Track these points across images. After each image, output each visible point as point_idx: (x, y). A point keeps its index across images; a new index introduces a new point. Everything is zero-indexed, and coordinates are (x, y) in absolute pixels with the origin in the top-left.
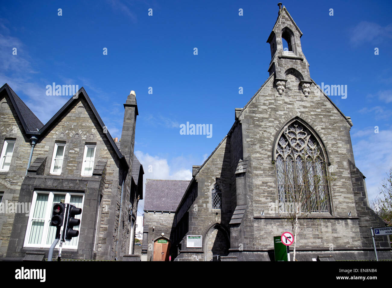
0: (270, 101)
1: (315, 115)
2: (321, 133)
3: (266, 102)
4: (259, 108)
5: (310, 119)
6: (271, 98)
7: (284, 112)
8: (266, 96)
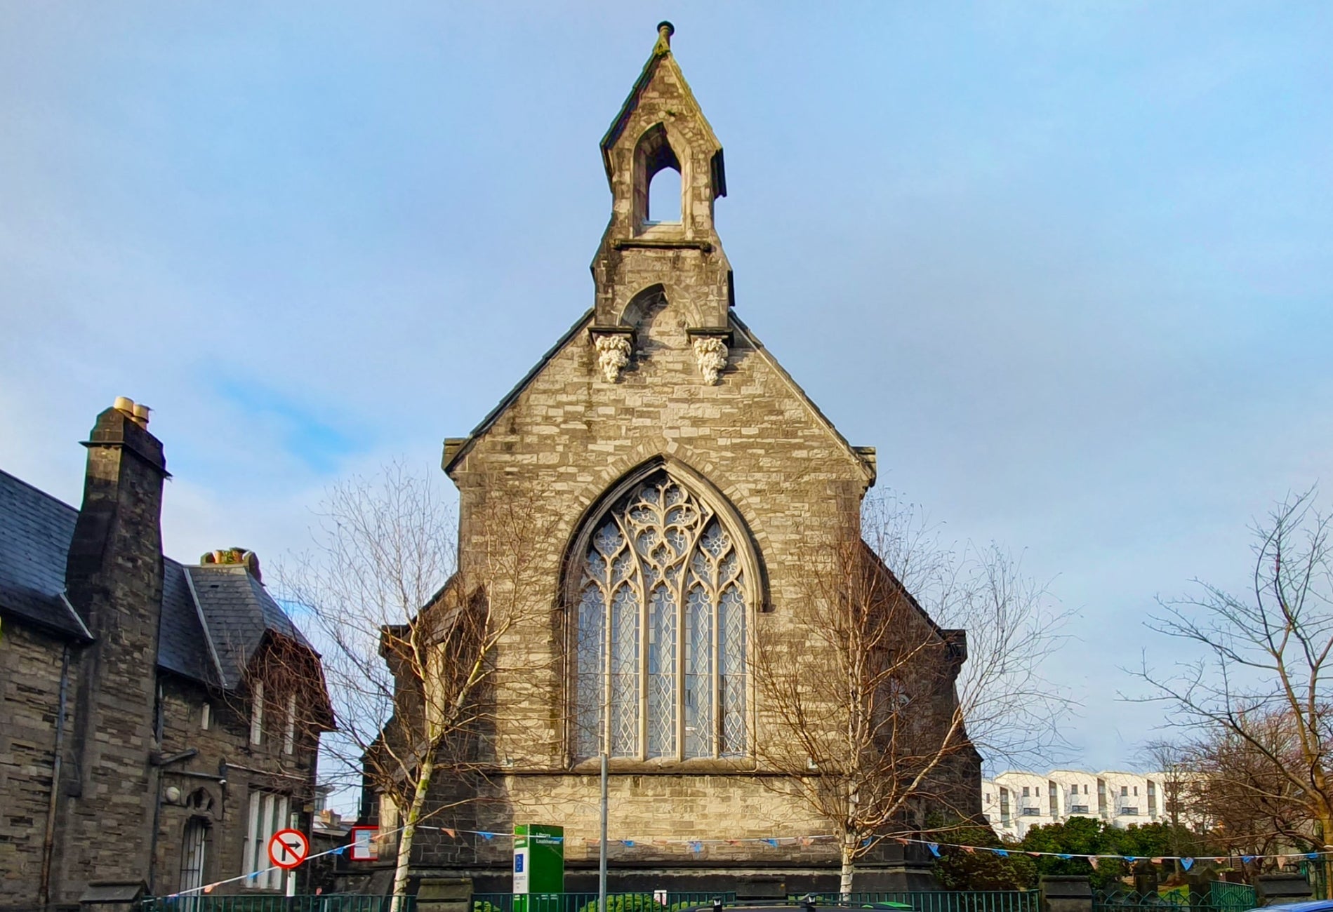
0: (569, 408)
1: (734, 447)
2: (748, 505)
3: (552, 412)
4: (528, 433)
5: (712, 463)
6: (572, 398)
7: (618, 443)
8: (557, 392)
